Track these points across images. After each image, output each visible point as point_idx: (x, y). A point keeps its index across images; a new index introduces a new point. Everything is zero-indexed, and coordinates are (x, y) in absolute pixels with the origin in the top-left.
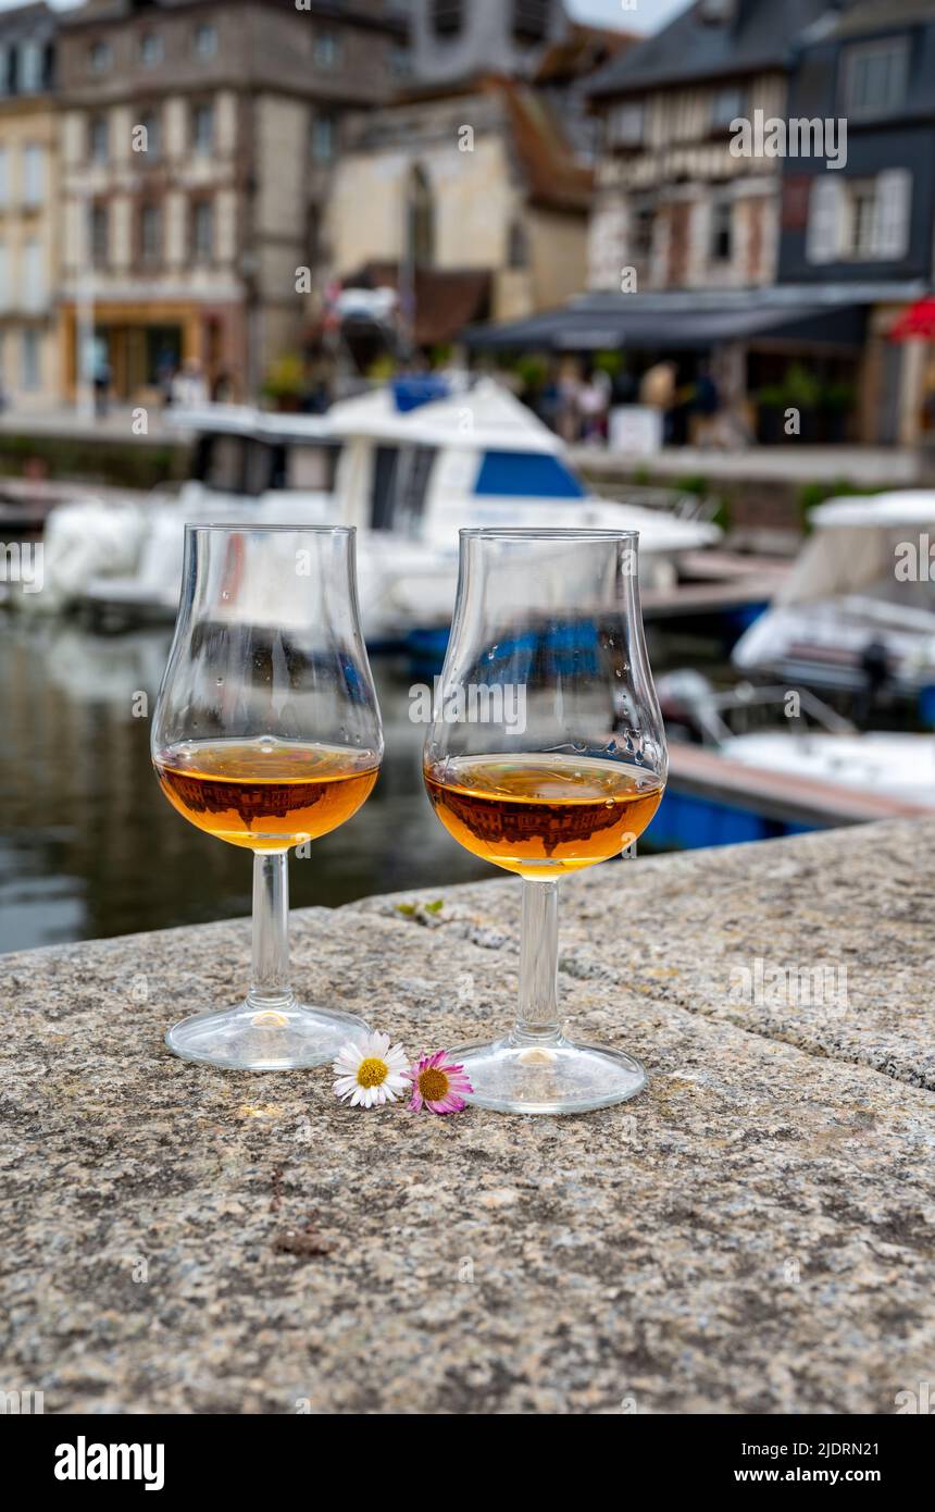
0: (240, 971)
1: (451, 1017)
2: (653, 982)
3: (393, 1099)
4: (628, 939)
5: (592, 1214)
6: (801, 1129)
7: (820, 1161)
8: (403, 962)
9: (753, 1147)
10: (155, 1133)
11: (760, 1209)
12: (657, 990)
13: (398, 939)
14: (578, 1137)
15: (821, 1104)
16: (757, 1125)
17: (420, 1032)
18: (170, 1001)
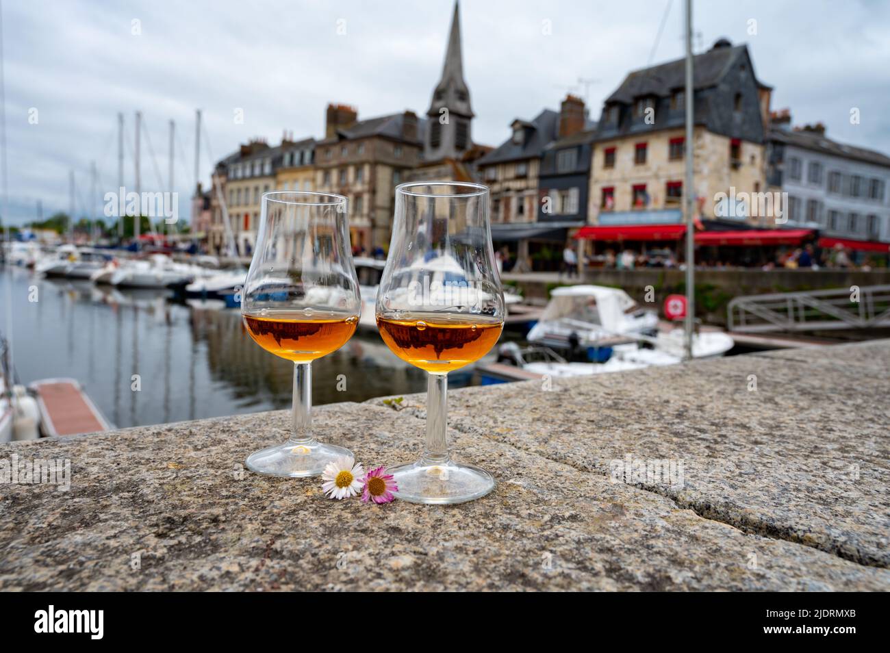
1: (397, 450)
2: (499, 434)
3: (354, 494)
4: (487, 415)
5: (460, 574)
6: (583, 515)
7: (598, 536)
8: (380, 424)
9: (557, 526)
10: (212, 515)
11: (566, 571)
12: (501, 438)
13: (381, 414)
14: (455, 519)
15: (592, 499)
16: (557, 512)
18: (261, 441)
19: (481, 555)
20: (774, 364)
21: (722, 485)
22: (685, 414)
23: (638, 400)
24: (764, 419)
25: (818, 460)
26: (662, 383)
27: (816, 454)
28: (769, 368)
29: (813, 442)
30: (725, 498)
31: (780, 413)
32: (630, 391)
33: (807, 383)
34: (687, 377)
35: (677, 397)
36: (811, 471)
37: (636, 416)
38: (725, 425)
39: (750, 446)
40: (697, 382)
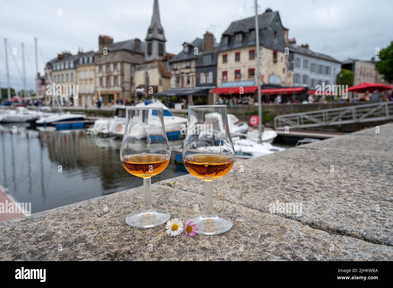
0: (138, 201)
1: (184, 208)
2: (221, 196)
3: (180, 233)
6: (272, 233)
7: (282, 242)
8: (171, 196)
9: (265, 240)
10: (126, 251)
12: (223, 198)
13: (168, 190)
14: (225, 241)
15: (271, 225)
16: (262, 233)
17: (180, 213)
18: (125, 209)
19: (244, 257)
20: (308, 151)
21: (315, 213)
22: (286, 179)
23: (265, 174)
24: (316, 179)
25: (342, 198)
26: (270, 164)
27: (340, 195)
28: (307, 154)
29: (336, 189)
30: (318, 219)
31: (320, 176)
32: (261, 170)
33: (323, 160)
34: (279, 161)
35: (280, 171)
36: (342, 203)
37: (268, 182)
38: (303, 184)
39: (316, 193)
40: (284, 163)
